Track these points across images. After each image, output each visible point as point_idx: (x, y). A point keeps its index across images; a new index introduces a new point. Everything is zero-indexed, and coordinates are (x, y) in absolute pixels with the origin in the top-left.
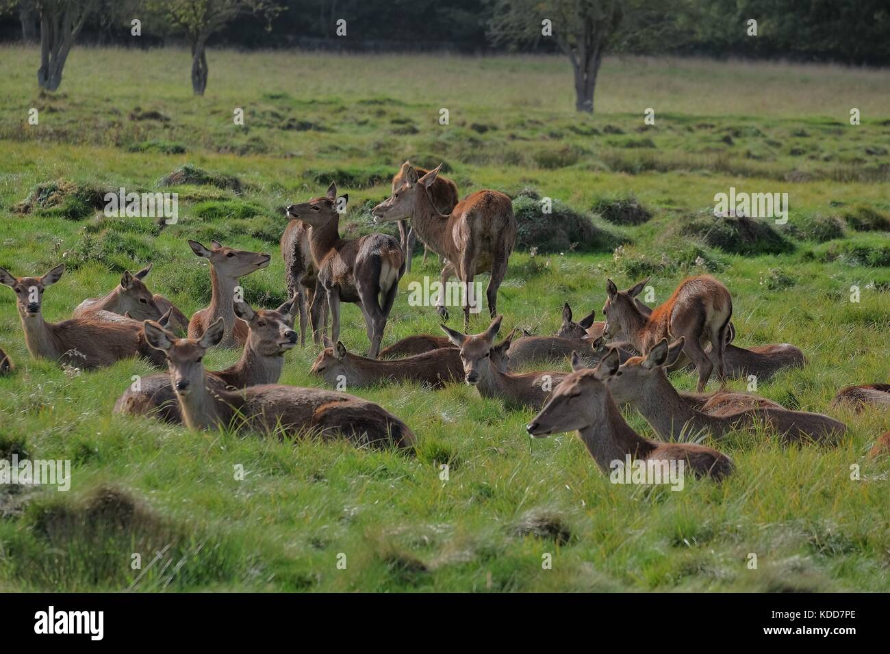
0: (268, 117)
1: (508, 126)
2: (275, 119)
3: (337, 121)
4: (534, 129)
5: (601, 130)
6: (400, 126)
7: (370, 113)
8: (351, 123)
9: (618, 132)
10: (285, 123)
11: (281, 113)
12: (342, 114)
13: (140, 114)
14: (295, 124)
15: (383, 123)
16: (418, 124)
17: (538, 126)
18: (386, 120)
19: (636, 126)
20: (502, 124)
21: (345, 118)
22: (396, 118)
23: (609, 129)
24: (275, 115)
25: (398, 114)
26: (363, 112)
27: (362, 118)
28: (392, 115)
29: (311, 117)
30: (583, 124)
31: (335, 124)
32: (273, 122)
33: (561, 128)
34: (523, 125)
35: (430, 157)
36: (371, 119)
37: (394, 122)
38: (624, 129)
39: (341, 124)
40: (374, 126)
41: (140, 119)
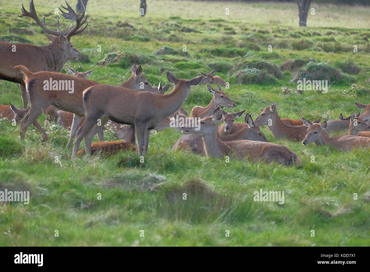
0: (174, 26)
1: (273, 32)
2: (176, 27)
3: (202, 28)
4: (285, 33)
5: (312, 34)
6: (228, 31)
7: (215, 25)
8: (208, 29)
9: (319, 35)
10: (181, 29)
11: (179, 25)
12: (204, 26)
13: (120, 24)
14: (185, 29)
15: (221, 30)
16: (236, 30)
17: (286, 32)
18: (222, 28)
19: (326, 33)
20: (271, 31)
21: (205, 27)
22: (226, 27)
23: (315, 34)
24: (176, 25)
25: (227, 26)
26: (212, 25)
27: (213, 27)
28: (225, 26)
29: (191, 27)
30: (304, 31)
31: (201, 30)
32: (176, 28)
33: (295, 33)
34: (279, 31)
35: (251, 44)
36: (216, 27)
37: (225, 29)
38: (321, 34)
39: (204, 30)
40: (217, 31)
41: (121, 26)
